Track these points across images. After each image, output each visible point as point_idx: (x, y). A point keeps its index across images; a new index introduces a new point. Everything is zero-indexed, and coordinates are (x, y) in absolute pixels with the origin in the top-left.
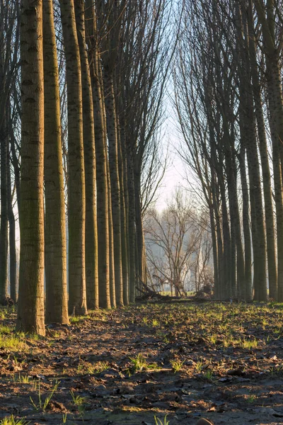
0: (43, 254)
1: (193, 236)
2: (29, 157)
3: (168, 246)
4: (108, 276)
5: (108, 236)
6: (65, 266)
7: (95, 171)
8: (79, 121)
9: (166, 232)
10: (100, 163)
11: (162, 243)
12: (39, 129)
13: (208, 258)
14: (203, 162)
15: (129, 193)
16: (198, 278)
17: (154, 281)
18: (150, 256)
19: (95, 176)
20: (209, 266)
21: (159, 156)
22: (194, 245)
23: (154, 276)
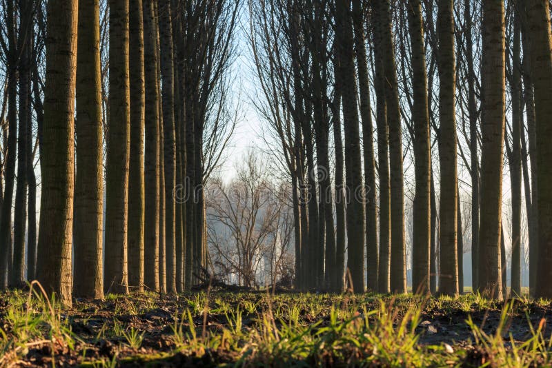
0: (71, 200)
1: (269, 213)
2: (57, 72)
3: (236, 224)
4: (157, 250)
5: (158, 198)
6: (101, 226)
7: (143, 109)
8: (124, 39)
9: (234, 207)
10: (150, 102)
11: (228, 220)
12: (70, 35)
13: (289, 241)
14: (285, 116)
15: (187, 148)
16: (274, 268)
17: (217, 270)
18: (212, 237)
19: (143, 117)
20: (288, 252)
21: (228, 106)
22: (270, 224)
23: (217, 263)
